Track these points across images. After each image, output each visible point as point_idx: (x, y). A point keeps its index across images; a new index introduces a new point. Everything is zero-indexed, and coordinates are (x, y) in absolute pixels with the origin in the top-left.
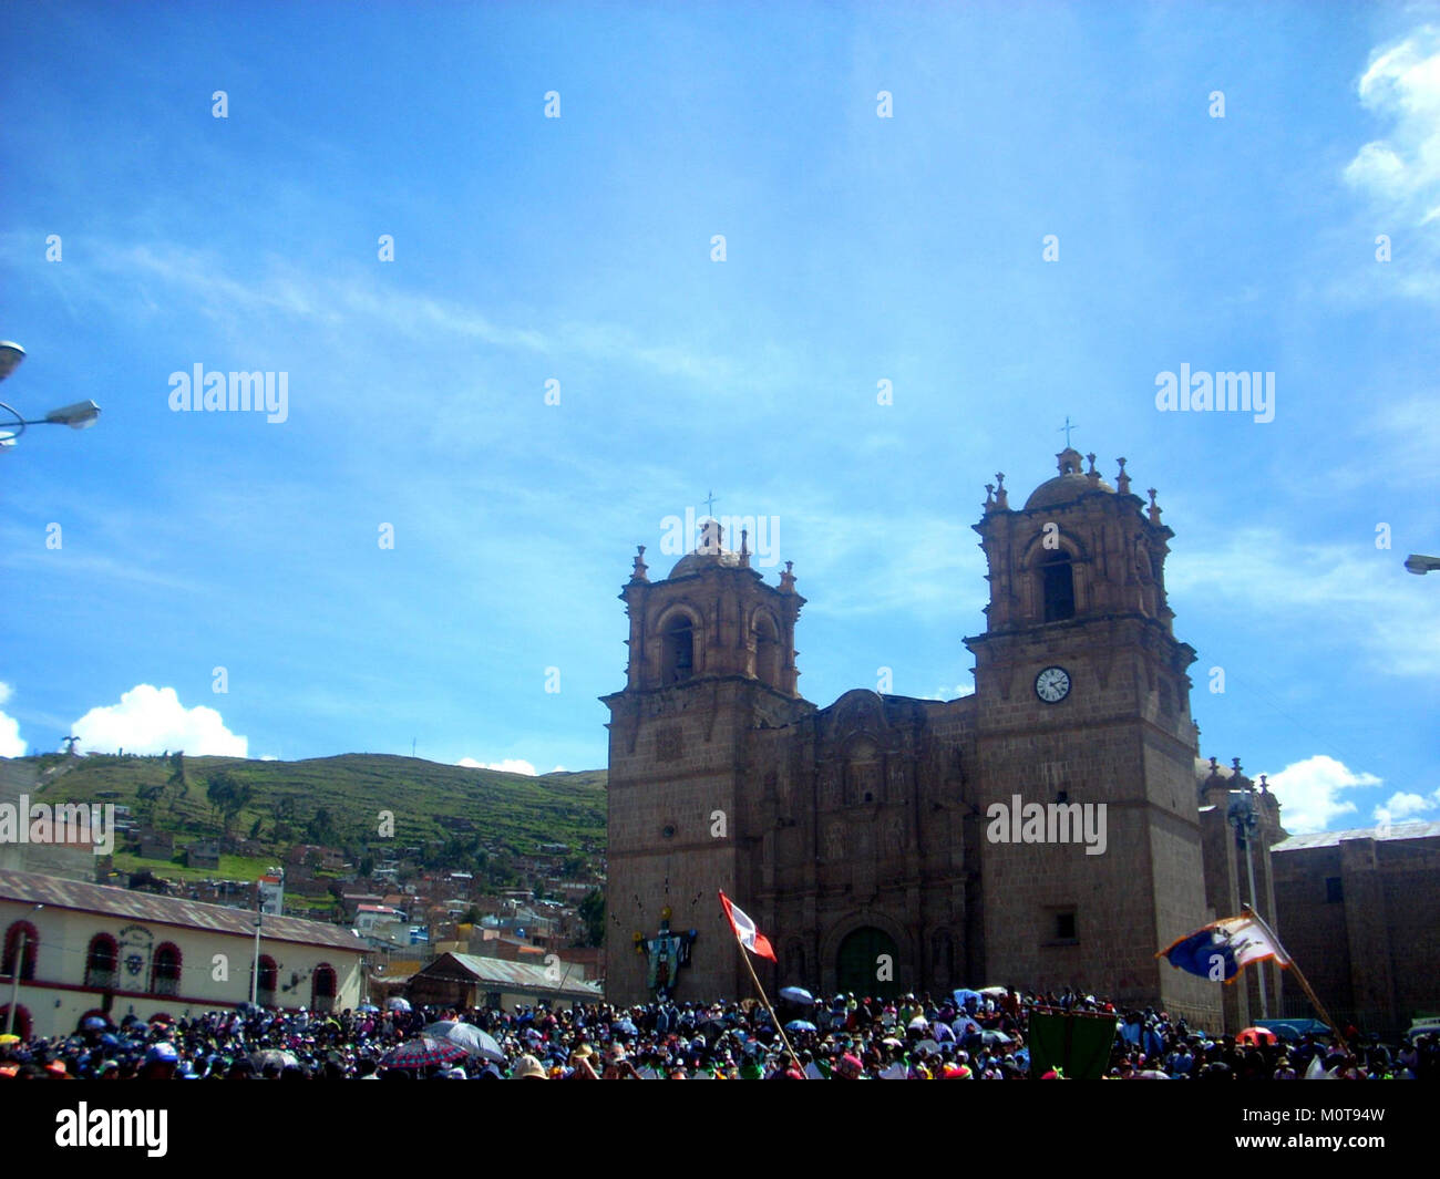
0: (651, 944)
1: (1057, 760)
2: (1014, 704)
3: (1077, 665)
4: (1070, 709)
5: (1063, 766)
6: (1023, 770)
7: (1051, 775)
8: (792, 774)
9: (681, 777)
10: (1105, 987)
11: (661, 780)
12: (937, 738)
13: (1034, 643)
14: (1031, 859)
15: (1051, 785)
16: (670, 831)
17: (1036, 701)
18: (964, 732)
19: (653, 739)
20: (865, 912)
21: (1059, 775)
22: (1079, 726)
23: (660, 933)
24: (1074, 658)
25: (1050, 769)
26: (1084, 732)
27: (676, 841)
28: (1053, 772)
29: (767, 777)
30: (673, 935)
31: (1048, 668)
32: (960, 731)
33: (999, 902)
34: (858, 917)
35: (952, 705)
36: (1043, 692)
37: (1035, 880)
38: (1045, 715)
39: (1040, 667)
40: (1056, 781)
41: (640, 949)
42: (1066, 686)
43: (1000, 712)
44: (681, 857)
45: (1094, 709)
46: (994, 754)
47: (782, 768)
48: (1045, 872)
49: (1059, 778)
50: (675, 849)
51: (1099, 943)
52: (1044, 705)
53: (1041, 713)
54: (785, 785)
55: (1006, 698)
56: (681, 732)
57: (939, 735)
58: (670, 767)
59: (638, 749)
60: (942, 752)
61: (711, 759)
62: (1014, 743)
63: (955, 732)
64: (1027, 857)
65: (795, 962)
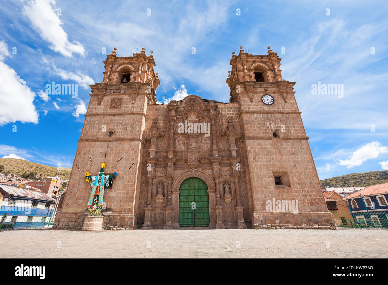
0: (93, 178)
1: (273, 122)
2: (255, 104)
3: (276, 95)
4: (275, 107)
5: (275, 124)
6: (260, 124)
7: (271, 127)
8: (164, 120)
9: (119, 114)
10: (304, 205)
11: (110, 115)
12: (221, 114)
13: (259, 87)
14: (267, 154)
15: (272, 130)
16: (111, 133)
17: (262, 103)
18: (232, 112)
19: (110, 101)
20: (194, 171)
21: (274, 126)
22: (279, 113)
23: (99, 173)
24: (274, 93)
25: (270, 125)
26: (281, 115)
27: (113, 137)
28: (272, 125)
29: (154, 120)
30: (105, 174)
31: (265, 95)
32: (230, 112)
33: (256, 169)
34: (190, 173)
35: (227, 104)
36: (265, 101)
37: (270, 161)
38: (266, 108)
39: (262, 94)
40: (273, 129)
41: (87, 180)
42: (273, 100)
43: (249, 105)
44: (115, 143)
45: (283, 108)
46: (249, 118)
47: (160, 118)
48: (273, 159)
49: (274, 128)
50: (113, 140)
51: (299, 187)
52: (265, 105)
53: (265, 107)
54: (161, 124)
55: (252, 102)
56: (122, 99)
57: (222, 113)
58: (116, 111)
59: (102, 104)
60: (223, 119)
61: (133, 110)
62: (256, 115)
63: (228, 113)
64: (265, 153)
65: (160, 190)
